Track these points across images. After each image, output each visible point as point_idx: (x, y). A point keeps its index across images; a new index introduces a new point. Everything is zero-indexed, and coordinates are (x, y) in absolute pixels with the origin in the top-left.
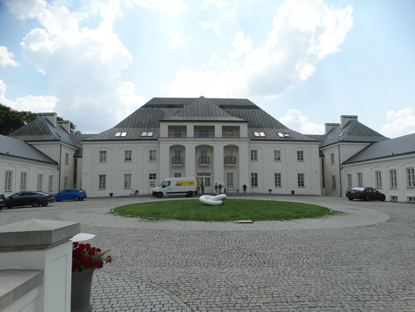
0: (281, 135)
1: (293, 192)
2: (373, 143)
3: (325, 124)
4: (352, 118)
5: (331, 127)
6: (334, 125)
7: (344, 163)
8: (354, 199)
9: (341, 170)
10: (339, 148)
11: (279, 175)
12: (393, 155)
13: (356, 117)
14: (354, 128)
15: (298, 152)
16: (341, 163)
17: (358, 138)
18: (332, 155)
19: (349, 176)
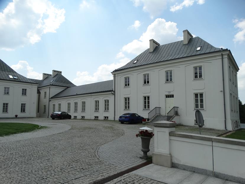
0: (11, 77)
1: (16, 116)
2: (68, 87)
3: (43, 74)
4: (58, 72)
5: (46, 76)
6: (48, 75)
7: (52, 98)
8: (55, 119)
9: (50, 102)
10: (50, 89)
11: (7, 104)
12: (77, 95)
13: (61, 72)
14: (59, 78)
15: (23, 90)
16: (50, 98)
17: (61, 84)
18: (45, 93)
19: (54, 105)
